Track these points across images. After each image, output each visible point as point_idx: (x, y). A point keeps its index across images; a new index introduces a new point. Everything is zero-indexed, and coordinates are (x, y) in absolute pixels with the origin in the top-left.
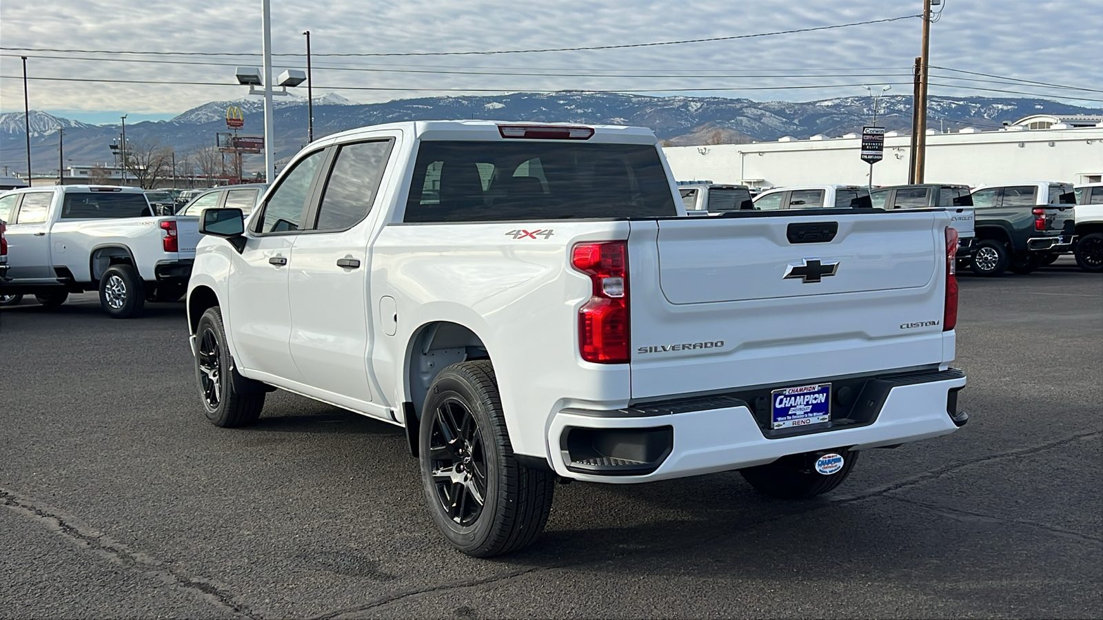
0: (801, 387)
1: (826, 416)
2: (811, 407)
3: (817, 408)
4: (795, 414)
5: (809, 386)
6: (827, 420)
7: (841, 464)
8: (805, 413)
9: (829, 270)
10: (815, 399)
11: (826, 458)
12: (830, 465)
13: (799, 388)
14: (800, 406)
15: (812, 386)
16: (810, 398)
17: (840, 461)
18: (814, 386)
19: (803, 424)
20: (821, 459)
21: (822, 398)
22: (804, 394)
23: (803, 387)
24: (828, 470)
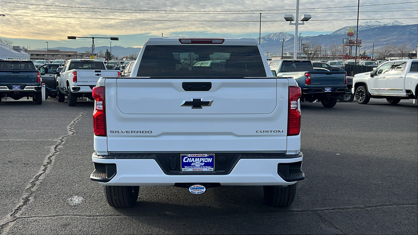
0: (197, 155)
1: (212, 169)
2: (204, 163)
3: (207, 164)
4: (195, 166)
5: (201, 154)
6: (213, 170)
7: (204, 190)
8: (200, 166)
9: (207, 104)
10: (206, 160)
11: (195, 186)
12: (198, 190)
13: (196, 155)
14: (197, 163)
15: (203, 154)
16: (204, 160)
17: (204, 189)
18: (205, 154)
19: (199, 170)
20: (192, 186)
21: (210, 160)
22: (200, 158)
23: (198, 154)
24: (196, 192)
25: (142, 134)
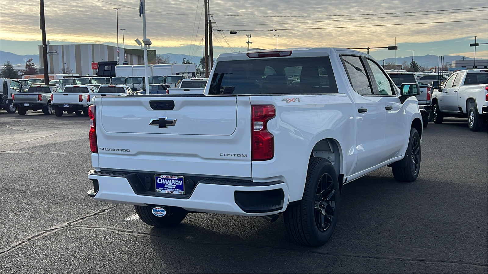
0: (168, 176)
1: (182, 192)
2: (175, 186)
3: (178, 187)
4: (168, 188)
5: (172, 176)
6: (183, 194)
7: (165, 213)
8: (173, 188)
9: (171, 123)
10: (177, 183)
11: (157, 208)
12: (159, 212)
13: (167, 176)
14: (170, 185)
15: (174, 176)
16: (175, 182)
17: (164, 212)
18: (175, 176)
19: (171, 193)
20: (155, 208)
21: (180, 183)
22: (171, 180)
23: (169, 176)
24: (158, 214)
25: (122, 152)
